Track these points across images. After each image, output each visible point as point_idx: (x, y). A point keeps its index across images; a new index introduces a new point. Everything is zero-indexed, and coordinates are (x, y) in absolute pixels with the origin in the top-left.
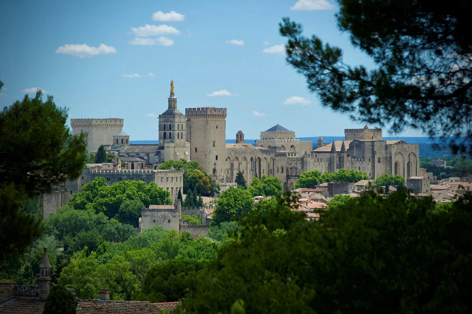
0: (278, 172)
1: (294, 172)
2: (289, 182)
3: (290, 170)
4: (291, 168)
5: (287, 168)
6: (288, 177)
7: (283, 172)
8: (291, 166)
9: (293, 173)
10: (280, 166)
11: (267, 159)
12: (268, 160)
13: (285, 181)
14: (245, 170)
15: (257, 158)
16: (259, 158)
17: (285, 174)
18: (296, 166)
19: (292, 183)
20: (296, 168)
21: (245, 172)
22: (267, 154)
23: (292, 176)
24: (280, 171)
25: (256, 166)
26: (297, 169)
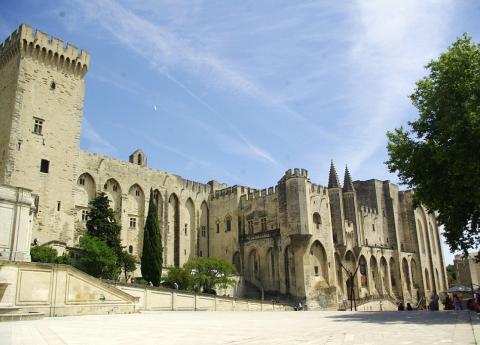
0: (218, 232)
1: (257, 224)
2: (247, 250)
3: (246, 223)
4: (250, 217)
5: (239, 218)
6: (243, 238)
7: (229, 229)
8: (249, 213)
9: (255, 227)
10: (222, 218)
11: (196, 204)
12: (198, 205)
13: (236, 249)
14: (137, 219)
15: (170, 194)
16: (174, 195)
17: (234, 233)
18: (261, 209)
19: (253, 251)
20: (263, 215)
21: (137, 222)
22: (193, 189)
23: (252, 234)
24: (223, 227)
25: (166, 213)
26: (265, 215)
